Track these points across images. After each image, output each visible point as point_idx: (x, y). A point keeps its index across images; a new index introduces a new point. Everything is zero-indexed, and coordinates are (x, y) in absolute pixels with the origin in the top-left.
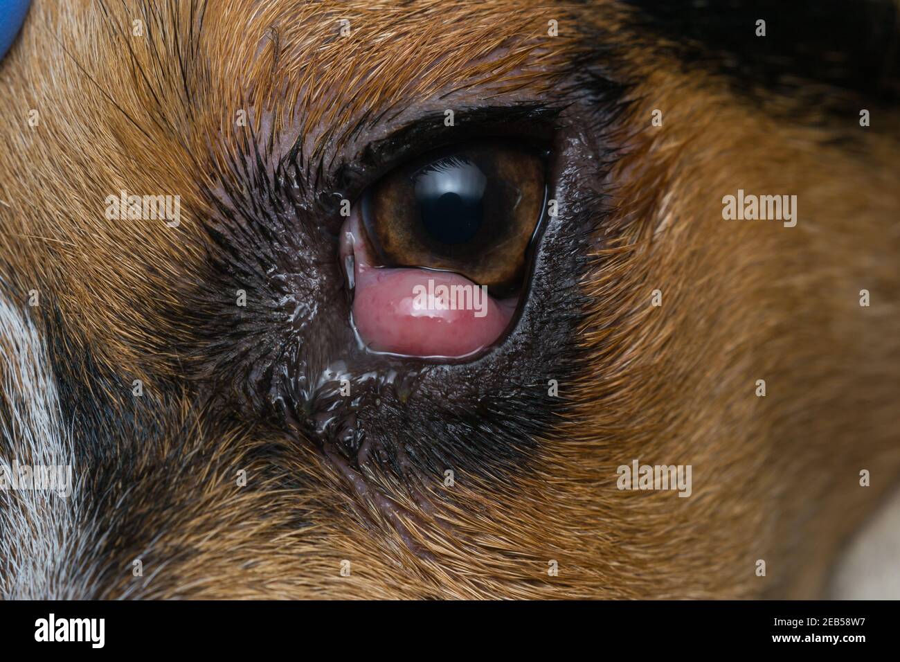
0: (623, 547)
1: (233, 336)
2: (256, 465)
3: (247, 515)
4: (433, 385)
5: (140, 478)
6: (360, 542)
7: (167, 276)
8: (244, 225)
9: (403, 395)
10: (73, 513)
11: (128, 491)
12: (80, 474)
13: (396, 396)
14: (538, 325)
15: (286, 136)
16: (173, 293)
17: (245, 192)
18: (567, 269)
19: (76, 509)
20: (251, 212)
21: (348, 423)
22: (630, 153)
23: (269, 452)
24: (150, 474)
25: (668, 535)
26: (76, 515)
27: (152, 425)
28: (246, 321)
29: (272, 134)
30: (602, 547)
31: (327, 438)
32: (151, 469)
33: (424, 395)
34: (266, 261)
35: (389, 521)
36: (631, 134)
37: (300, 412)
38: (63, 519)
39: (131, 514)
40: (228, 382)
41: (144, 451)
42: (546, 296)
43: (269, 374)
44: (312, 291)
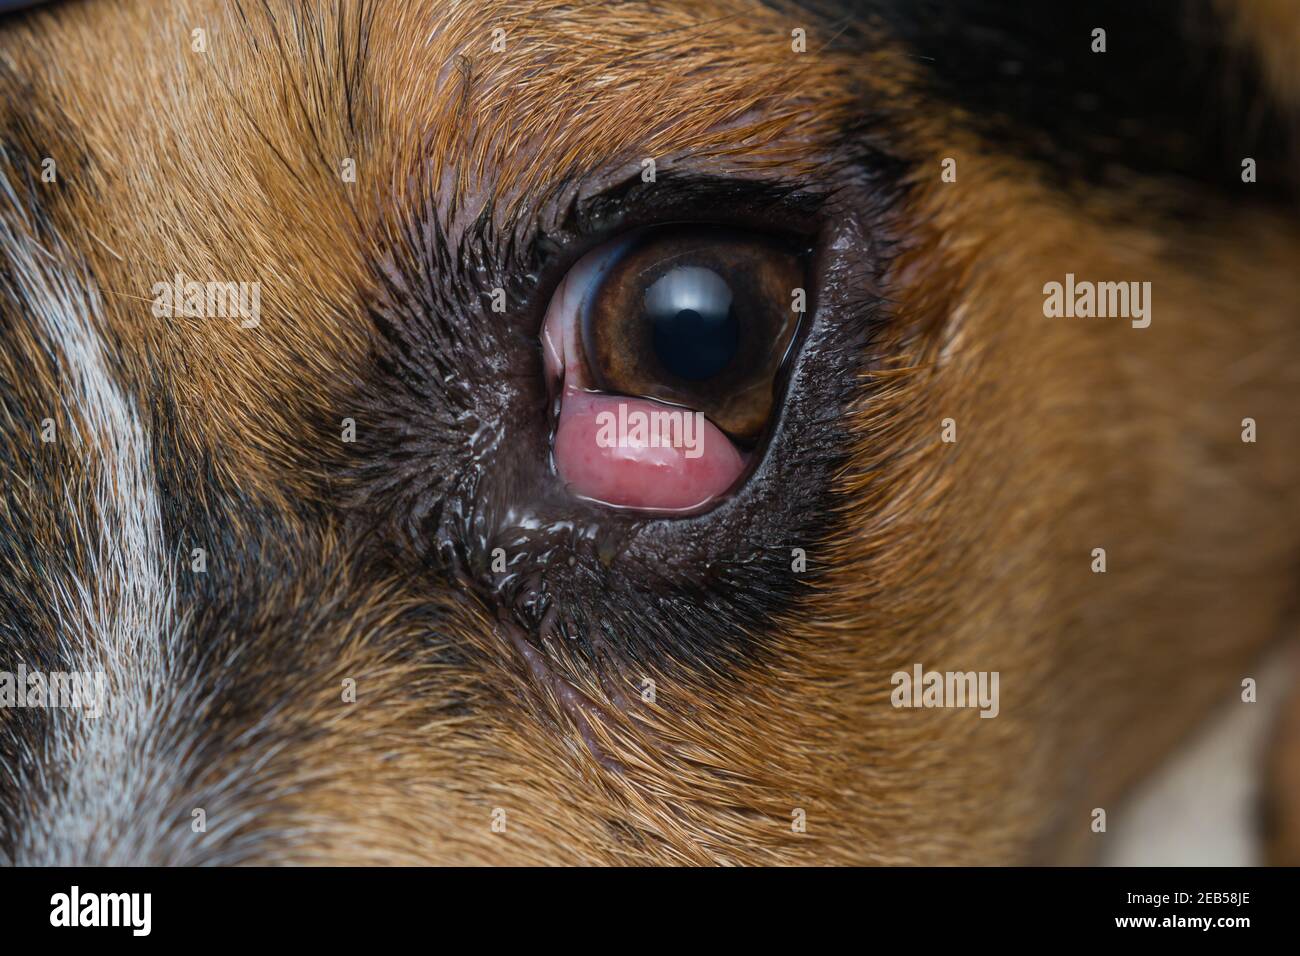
0: (861, 770)
1: (394, 457)
2: (411, 629)
3: (392, 692)
4: (648, 544)
5: (259, 630)
6: (532, 742)
7: (318, 371)
8: (420, 314)
9: (606, 555)
10: (167, 667)
11: (244, 645)
12: (181, 617)
13: (596, 556)
14: (786, 467)
15: (473, 200)
16: (323, 393)
17: (421, 271)
18: (830, 396)
19: (172, 663)
20: (429, 298)
21: (530, 584)
22: (912, 248)
23: (429, 613)
24: (274, 626)
25: (914, 757)
26: (172, 670)
27: (283, 562)
28: (413, 438)
29: (455, 196)
30: (835, 770)
31: (503, 601)
32: (277, 620)
33: (634, 557)
34: (446, 364)
35: (570, 716)
36: (914, 224)
37: (474, 563)
38: (154, 674)
39: (244, 675)
40: (385, 516)
41: (269, 596)
42: (800, 430)
43: (437, 511)
44: (500, 409)
